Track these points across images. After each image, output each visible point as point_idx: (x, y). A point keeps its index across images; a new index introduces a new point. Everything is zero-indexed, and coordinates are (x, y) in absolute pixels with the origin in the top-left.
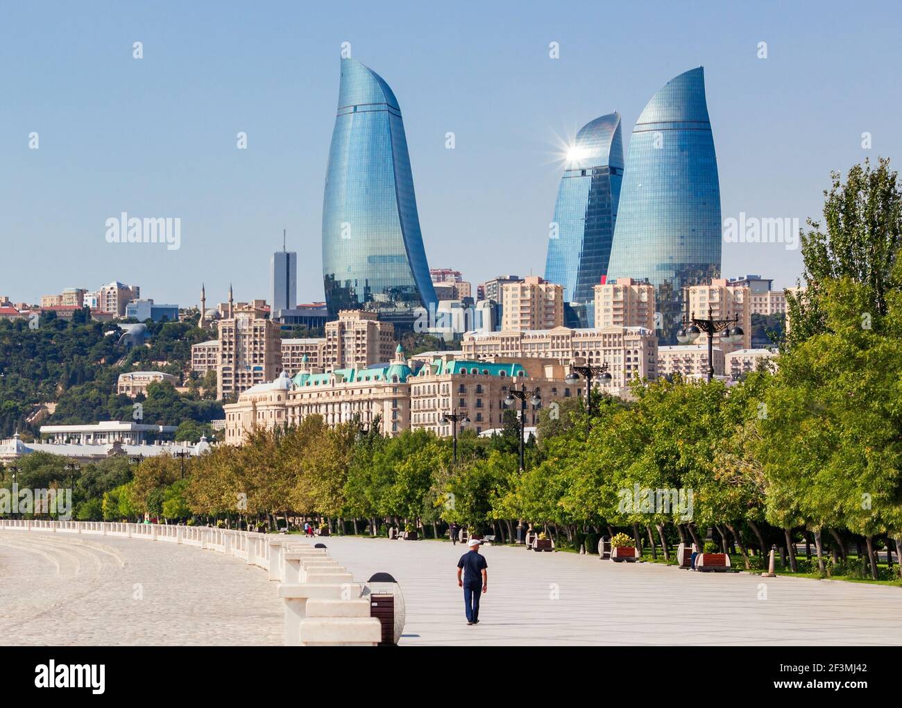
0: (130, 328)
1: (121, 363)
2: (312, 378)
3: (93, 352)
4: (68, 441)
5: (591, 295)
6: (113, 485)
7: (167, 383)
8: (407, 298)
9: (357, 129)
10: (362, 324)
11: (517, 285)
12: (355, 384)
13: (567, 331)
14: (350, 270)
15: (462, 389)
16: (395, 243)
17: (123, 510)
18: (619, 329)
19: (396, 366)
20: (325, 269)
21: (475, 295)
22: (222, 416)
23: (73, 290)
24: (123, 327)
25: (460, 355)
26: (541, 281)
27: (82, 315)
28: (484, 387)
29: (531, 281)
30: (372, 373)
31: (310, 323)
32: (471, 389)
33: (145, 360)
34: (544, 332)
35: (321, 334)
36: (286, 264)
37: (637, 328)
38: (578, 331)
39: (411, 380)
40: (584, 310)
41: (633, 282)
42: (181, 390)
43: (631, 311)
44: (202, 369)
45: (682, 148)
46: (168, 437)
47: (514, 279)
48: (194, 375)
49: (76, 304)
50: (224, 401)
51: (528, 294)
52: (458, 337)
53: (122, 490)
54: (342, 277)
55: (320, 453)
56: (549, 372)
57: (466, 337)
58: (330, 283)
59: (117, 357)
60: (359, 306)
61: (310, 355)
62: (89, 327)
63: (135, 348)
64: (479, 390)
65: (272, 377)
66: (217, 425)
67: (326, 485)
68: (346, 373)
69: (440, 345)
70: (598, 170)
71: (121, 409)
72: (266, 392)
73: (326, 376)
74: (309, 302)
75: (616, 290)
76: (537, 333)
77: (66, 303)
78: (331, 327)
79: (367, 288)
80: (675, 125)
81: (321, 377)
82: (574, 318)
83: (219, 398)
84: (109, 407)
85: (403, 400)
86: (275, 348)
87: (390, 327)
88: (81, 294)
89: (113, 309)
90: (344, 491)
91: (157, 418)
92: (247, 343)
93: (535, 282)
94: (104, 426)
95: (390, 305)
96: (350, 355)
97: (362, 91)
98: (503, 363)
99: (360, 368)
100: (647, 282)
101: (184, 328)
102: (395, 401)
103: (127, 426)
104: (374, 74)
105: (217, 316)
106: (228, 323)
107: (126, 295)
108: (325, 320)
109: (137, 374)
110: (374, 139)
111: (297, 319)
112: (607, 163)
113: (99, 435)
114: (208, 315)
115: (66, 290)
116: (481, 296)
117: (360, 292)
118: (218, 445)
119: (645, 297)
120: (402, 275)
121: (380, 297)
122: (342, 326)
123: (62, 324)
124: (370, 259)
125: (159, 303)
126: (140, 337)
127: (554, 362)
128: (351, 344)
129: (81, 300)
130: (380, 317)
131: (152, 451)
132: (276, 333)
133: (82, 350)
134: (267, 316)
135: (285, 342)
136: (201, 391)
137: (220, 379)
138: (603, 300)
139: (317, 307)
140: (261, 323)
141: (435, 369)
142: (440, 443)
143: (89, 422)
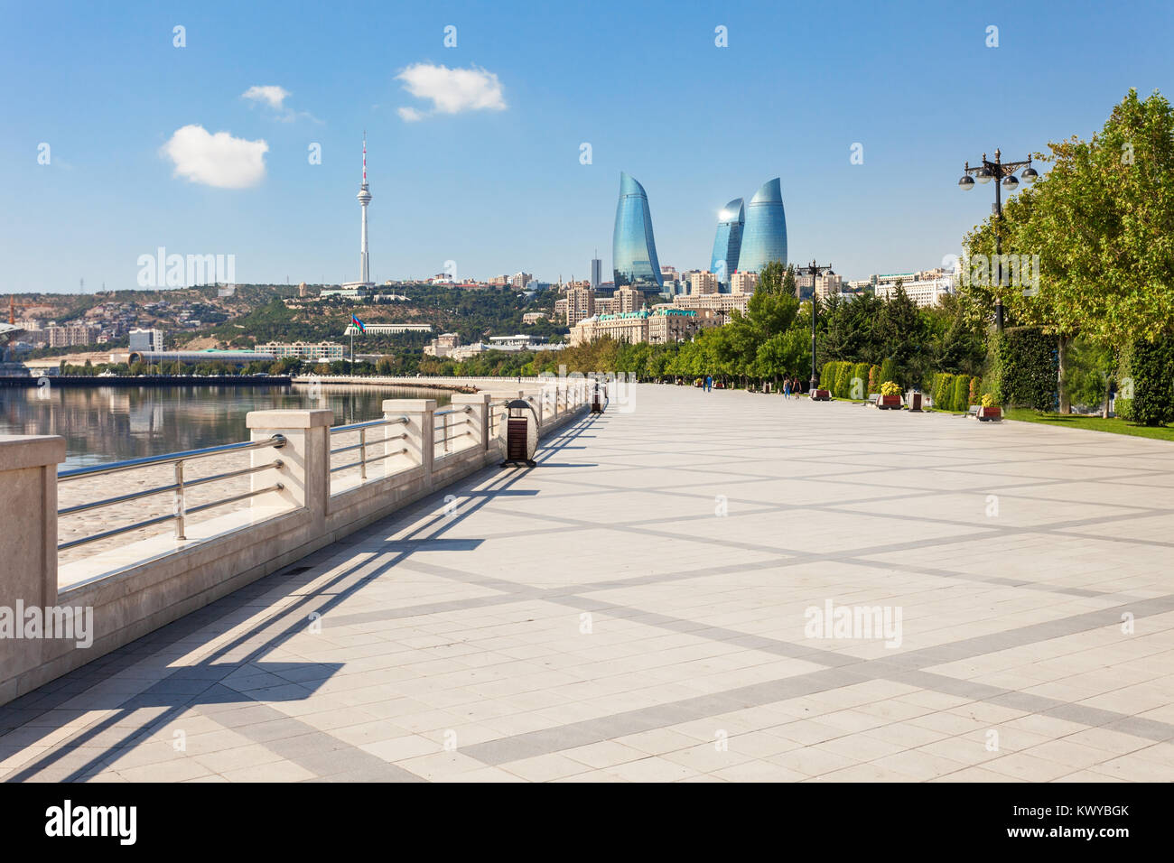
0: (528, 294)
1: (524, 309)
2: (608, 317)
3: (512, 304)
4: (502, 344)
5: (730, 278)
6: (525, 363)
7: (544, 318)
8: (650, 280)
9: (628, 205)
10: (630, 292)
11: (698, 274)
12: (625, 319)
13: (719, 295)
14: (625, 267)
15: (670, 322)
16: (644, 255)
17: (529, 373)
18: (742, 294)
19: (643, 311)
20: (614, 267)
21: (681, 279)
22: (569, 333)
23: (502, 276)
24: (525, 293)
25: (672, 306)
26: (708, 272)
27: (507, 287)
28: (680, 321)
29: (704, 272)
30: (633, 315)
31: (607, 291)
32: (674, 321)
33: (535, 308)
34: (709, 295)
35: (612, 296)
36: (597, 265)
37: (749, 294)
38: (723, 295)
39: (649, 318)
40: (727, 285)
41: (748, 273)
42: (551, 321)
43: (747, 285)
44: (561, 312)
45: (770, 214)
46: (546, 342)
47: (698, 271)
48: (557, 314)
49: (504, 282)
50: (570, 326)
51: (703, 278)
52: (672, 297)
53: (529, 365)
54: (621, 270)
55: (607, 350)
56: (707, 314)
57: (675, 297)
58: (616, 272)
59: (523, 306)
60: (629, 284)
61: (606, 306)
62: (510, 293)
63: (531, 302)
64: (678, 322)
65: (590, 316)
66: (567, 336)
67: (609, 363)
68: (622, 315)
69: (665, 301)
70: (733, 223)
71: (525, 329)
72: (588, 322)
73: (614, 316)
74: (608, 282)
75: (741, 277)
76: (706, 295)
77: (499, 282)
78: (616, 293)
79: (632, 276)
80: (768, 204)
81: (612, 316)
82: (723, 289)
83: (568, 324)
84: (520, 329)
85: (645, 327)
86: (592, 302)
87: (642, 293)
88: (506, 277)
89: (520, 284)
90: (616, 365)
91: (541, 333)
92: (580, 300)
93: (706, 273)
94: (518, 337)
95: (642, 283)
96: (625, 306)
97: (630, 188)
98: (688, 311)
99: (628, 312)
100: (755, 273)
101: (552, 293)
102: (642, 327)
103: (528, 337)
104: (637, 183)
105: (566, 288)
106: (572, 291)
107: (526, 278)
108: (613, 290)
109: (532, 314)
110: (635, 209)
111: (602, 289)
112: (737, 220)
113: (517, 340)
114: (562, 288)
115: (500, 276)
116: (683, 279)
117: (629, 277)
118: (567, 346)
119: (753, 279)
120: (647, 269)
121: (639, 280)
122: (621, 292)
123: (499, 292)
124: (634, 263)
125: (540, 282)
126: (533, 297)
127: (709, 310)
128: (625, 301)
129: (506, 281)
130: (638, 289)
131: (540, 348)
132: (592, 296)
133: (507, 303)
134: (588, 288)
135: (596, 299)
136: (560, 321)
137: (568, 316)
138: (736, 279)
139: (611, 284)
140: (586, 291)
141: (659, 313)
142: (651, 347)
143: (511, 335)
